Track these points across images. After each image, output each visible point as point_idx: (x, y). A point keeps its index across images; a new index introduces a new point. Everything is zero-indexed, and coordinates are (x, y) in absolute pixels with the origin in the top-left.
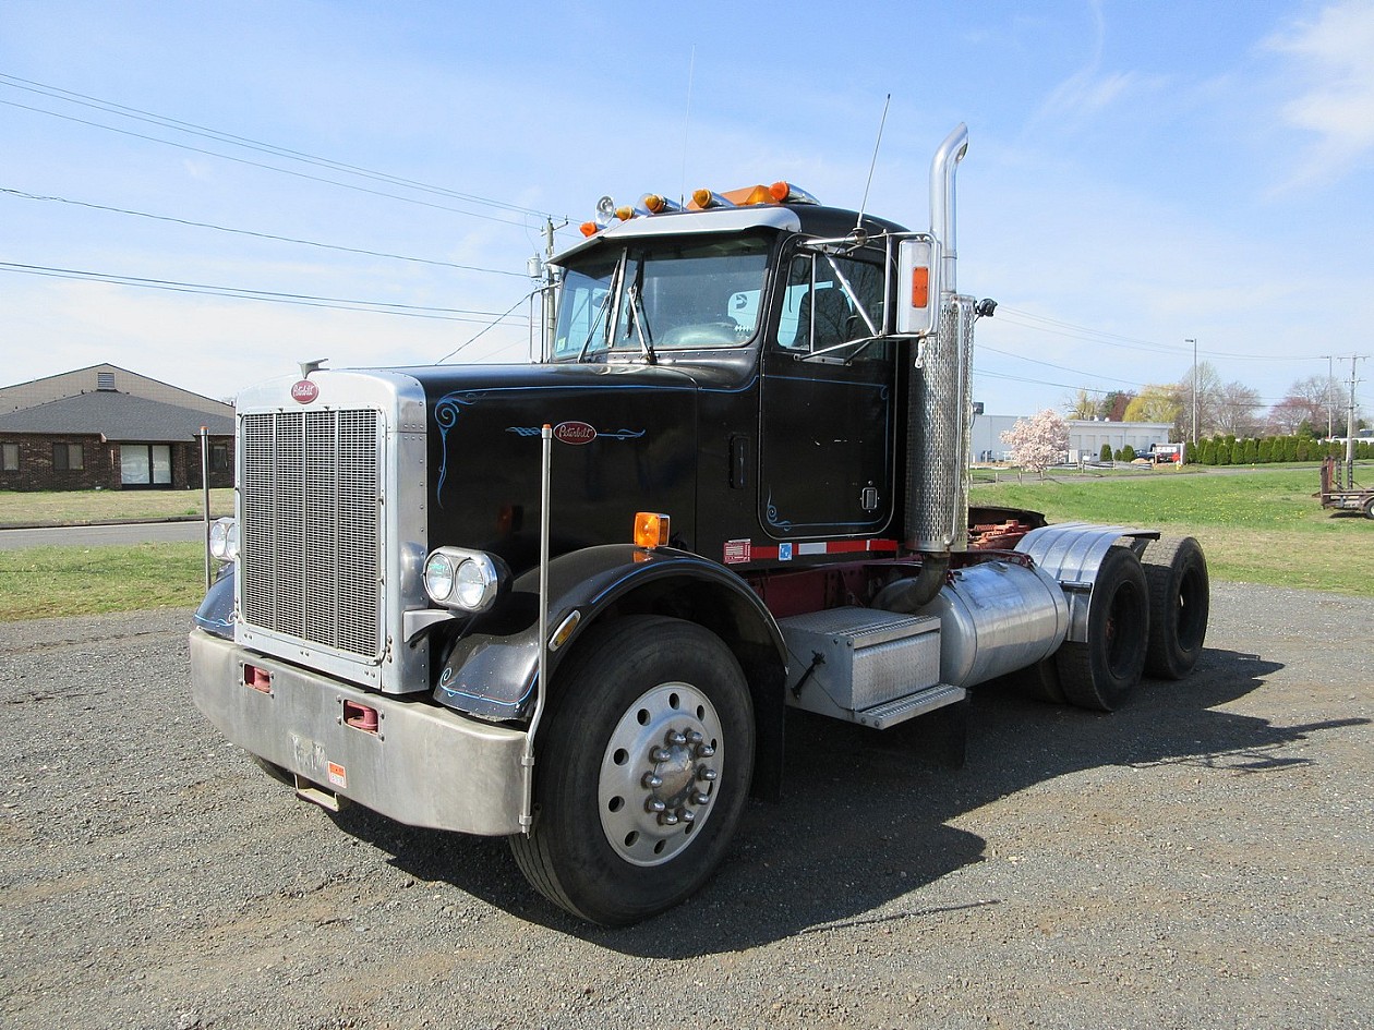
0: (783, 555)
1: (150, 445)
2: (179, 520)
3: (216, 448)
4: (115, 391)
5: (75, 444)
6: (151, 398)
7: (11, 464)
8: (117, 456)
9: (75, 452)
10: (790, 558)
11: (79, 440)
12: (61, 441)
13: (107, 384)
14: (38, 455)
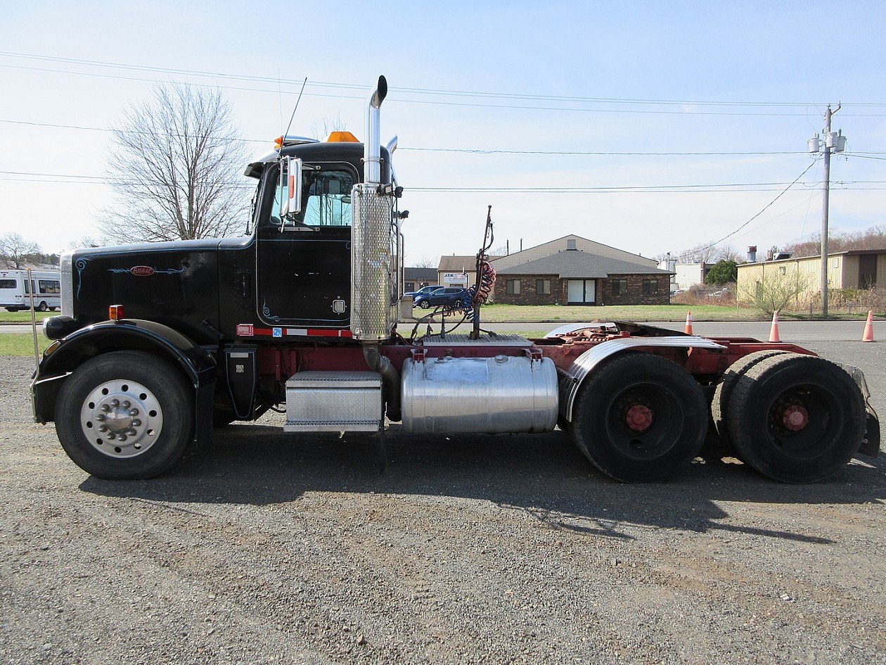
0: (276, 334)
1: (584, 280)
2: (548, 322)
3: (621, 281)
4: (576, 250)
5: (547, 280)
6: (601, 255)
7: (517, 290)
8: (566, 287)
9: (547, 284)
10: (280, 336)
11: (549, 278)
12: (540, 278)
13: (572, 246)
14: (529, 286)
